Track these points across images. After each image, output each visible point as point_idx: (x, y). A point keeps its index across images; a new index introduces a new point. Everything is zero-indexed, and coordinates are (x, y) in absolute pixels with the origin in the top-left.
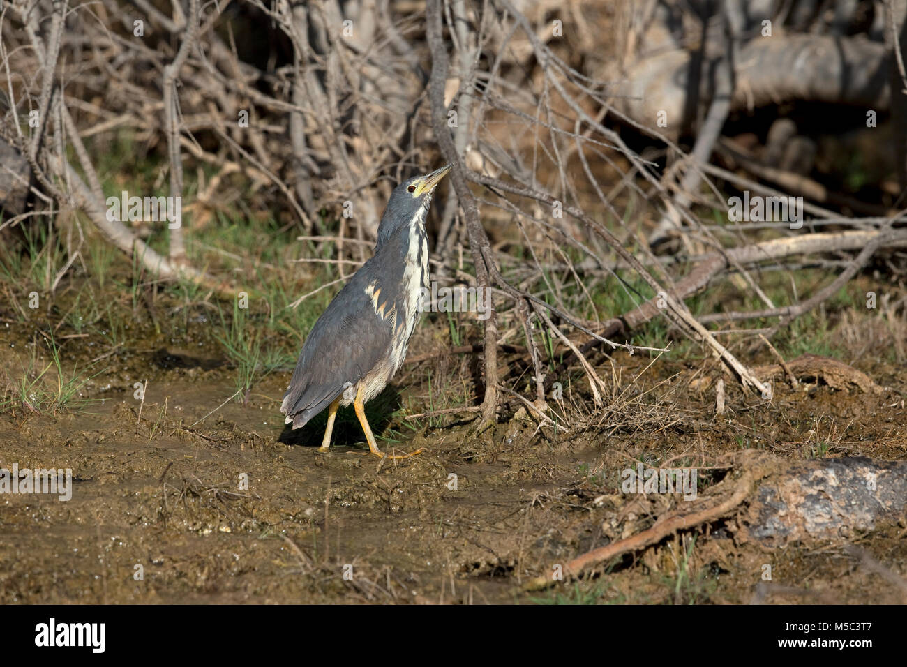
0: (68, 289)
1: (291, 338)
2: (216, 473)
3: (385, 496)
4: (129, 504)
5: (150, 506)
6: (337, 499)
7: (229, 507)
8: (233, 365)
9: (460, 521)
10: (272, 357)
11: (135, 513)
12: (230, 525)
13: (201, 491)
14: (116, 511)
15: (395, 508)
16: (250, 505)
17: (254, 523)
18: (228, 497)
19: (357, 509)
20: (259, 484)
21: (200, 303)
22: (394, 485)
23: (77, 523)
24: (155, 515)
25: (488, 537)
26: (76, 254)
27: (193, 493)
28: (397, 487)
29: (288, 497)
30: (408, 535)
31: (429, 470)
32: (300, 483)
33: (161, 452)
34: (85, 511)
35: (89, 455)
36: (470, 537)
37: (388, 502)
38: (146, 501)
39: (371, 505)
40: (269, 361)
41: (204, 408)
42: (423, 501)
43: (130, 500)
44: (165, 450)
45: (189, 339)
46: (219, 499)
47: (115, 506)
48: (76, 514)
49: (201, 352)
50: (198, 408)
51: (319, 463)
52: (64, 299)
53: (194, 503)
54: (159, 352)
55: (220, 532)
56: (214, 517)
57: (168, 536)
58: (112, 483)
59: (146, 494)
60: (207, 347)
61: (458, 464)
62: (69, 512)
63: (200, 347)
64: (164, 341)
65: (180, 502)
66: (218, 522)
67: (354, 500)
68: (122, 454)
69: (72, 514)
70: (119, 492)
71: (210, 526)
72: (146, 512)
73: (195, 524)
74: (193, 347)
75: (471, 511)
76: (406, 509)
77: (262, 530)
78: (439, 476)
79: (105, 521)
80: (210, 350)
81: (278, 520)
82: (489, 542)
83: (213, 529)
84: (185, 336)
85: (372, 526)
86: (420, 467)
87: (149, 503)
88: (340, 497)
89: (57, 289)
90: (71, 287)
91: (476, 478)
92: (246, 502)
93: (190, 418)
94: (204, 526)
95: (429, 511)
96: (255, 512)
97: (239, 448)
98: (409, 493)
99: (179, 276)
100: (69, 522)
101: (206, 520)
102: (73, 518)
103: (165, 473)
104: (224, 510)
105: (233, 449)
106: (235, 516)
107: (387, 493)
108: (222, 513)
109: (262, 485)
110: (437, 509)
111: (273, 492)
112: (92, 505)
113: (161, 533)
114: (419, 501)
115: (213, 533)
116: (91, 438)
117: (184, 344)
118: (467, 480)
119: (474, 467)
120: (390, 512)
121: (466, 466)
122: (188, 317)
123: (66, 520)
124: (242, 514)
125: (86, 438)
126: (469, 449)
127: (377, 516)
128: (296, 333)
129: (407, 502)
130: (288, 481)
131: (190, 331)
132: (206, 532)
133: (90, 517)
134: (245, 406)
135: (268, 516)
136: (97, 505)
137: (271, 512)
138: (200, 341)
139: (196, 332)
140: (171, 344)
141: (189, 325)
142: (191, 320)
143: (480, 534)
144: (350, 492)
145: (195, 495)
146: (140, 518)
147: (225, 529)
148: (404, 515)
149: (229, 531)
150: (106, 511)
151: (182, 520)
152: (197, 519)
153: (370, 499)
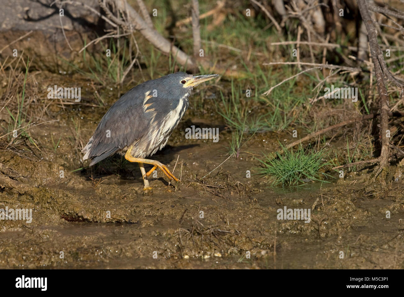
0: (131, 81)
1: (268, 106)
2: (214, 215)
3: (316, 227)
4: (159, 241)
5: (172, 242)
6: (288, 229)
7: (220, 240)
8: (231, 129)
9: (361, 245)
10: (255, 124)
11: (162, 247)
12: (221, 252)
13: (203, 231)
14: (151, 247)
15: (323, 235)
16: (233, 238)
17: (235, 250)
18: (219, 233)
19: (300, 235)
20: (240, 221)
21: (213, 85)
22: (322, 220)
23: (127, 257)
24: (175, 248)
25: (378, 256)
26: (134, 61)
27: (198, 233)
28: (324, 220)
29: (257, 231)
30: (329, 256)
31: (344, 207)
32: (265, 220)
33: (181, 201)
34: (132, 248)
35: (137, 204)
36: (366, 257)
37: (318, 230)
38: (170, 239)
39: (308, 233)
40: (253, 126)
41: (211, 162)
42: (340, 230)
43: (159, 239)
44: (184, 198)
45: (205, 112)
46: (214, 235)
47: (150, 243)
48: (126, 250)
49: (212, 120)
50: (207, 163)
51: (278, 202)
52: (129, 88)
53: (198, 239)
54: (186, 122)
55: (215, 257)
56: (211, 248)
57: (182, 264)
58: (149, 226)
59: (169, 234)
60: (216, 116)
61: (363, 200)
62: (122, 249)
63: (212, 116)
64: (190, 114)
65: (190, 239)
66: (213, 250)
67: (298, 230)
68: (158, 203)
69: (124, 251)
70: (153, 233)
71: (209, 253)
72: (169, 246)
73: (199, 253)
74: (207, 117)
75: (368, 237)
76: (329, 235)
77: (241, 254)
78: (351, 210)
79: (144, 255)
80: (217, 118)
81: (251, 247)
82: (378, 259)
83: (210, 255)
84: (202, 110)
85: (308, 248)
86: (339, 206)
87: (171, 240)
88: (289, 228)
89: (124, 82)
90: (133, 80)
91: (374, 210)
92: (231, 237)
93: (202, 171)
94: (205, 254)
95: (343, 237)
96: (236, 242)
97: (230, 193)
98: (332, 224)
99: (200, 67)
100: (121, 256)
101: (206, 250)
102: (124, 253)
103: (183, 216)
104: (217, 242)
105: (226, 194)
106: (224, 246)
107: (318, 225)
108: (216, 245)
109: (242, 222)
110: (348, 237)
111: (248, 227)
112: (136, 244)
113: (177, 262)
114: (337, 230)
115: (210, 258)
116: (139, 192)
117: (202, 115)
118: (368, 213)
119: (373, 201)
120: (320, 238)
121: (368, 201)
122: (205, 96)
123: (120, 255)
124: (228, 244)
125: (136, 192)
126: (370, 189)
127: (312, 241)
128: (271, 103)
129: (330, 231)
130: (258, 219)
131: (206, 106)
132: (206, 257)
133: (135, 252)
134: (237, 159)
135: (244, 244)
136: (139, 244)
137: (246, 242)
138: (212, 112)
139: (209, 107)
140: (194, 115)
141: (205, 102)
142: (207, 97)
143: (373, 254)
144: (296, 224)
145: (199, 234)
146: (166, 250)
147: (218, 255)
148: (328, 239)
149: (220, 256)
150: (145, 248)
151: (191, 250)
152: (200, 249)
153: (307, 229)
